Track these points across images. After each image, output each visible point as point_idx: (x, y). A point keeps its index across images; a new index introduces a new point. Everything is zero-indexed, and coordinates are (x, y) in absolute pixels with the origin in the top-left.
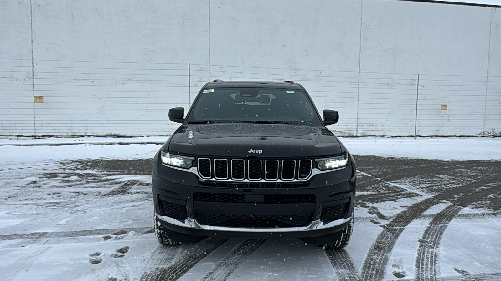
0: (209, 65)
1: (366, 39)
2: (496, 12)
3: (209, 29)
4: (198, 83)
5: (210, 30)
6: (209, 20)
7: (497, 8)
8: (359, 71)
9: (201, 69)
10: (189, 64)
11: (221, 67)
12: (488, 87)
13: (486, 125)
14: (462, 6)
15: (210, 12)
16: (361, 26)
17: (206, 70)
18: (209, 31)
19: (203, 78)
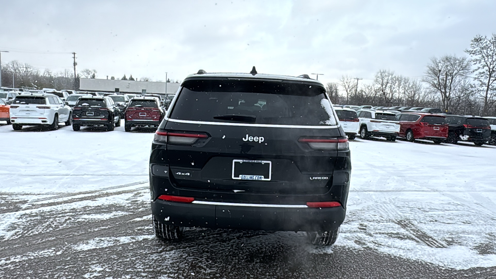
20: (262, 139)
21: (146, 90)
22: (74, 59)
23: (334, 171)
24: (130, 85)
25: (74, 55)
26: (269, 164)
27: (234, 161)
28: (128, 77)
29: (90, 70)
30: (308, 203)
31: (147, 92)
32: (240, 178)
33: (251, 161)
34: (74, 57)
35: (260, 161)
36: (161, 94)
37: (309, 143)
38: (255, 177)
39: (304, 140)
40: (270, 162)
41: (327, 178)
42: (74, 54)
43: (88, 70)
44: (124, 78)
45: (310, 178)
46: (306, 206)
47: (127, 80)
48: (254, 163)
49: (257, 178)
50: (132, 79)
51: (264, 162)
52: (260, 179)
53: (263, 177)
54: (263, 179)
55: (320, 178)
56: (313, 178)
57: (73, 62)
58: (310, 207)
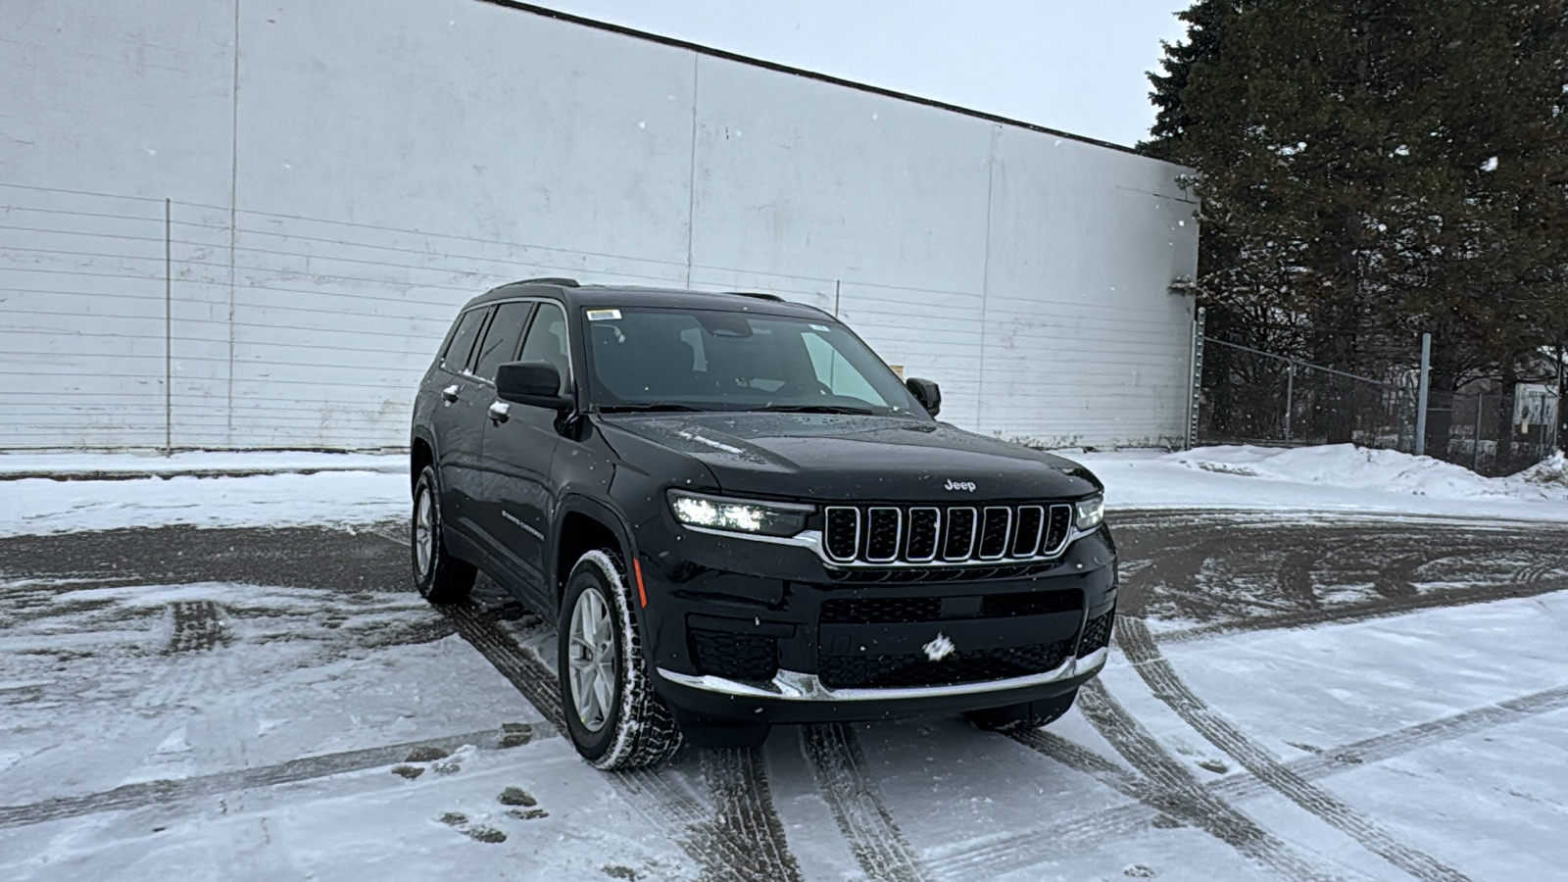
0: (233, 210)
1: (707, 170)
2: (1000, 134)
3: (236, 88)
4: (193, 267)
5: (239, 91)
6: (236, 60)
7: (1004, 125)
8: (687, 263)
9: (205, 221)
10: (168, 201)
11: (273, 218)
12: (986, 325)
13: (982, 421)
14: (931, 108)
15: (240, 33)
16: (694, 133)
17: (223, 226)
18: (235, 97)
19: (211, 252)
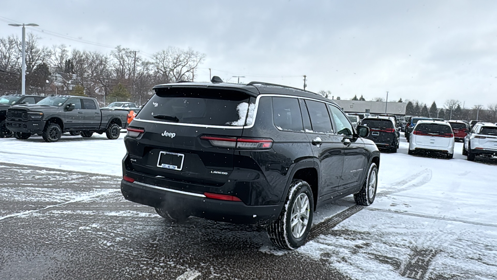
20: (174, 135)
21: (369, 110)
22: (305, 81)
23: (234, 168)
24: (353, 105)
25: (305, 78)
26: (182, 156)
27: (161, 152)
28: (358, 98)
29: (325, 91)
30: (205, 193)
31: (370, 112)
32: (161, 166)
33: (171, 153)
34: (305, 80)
35: (176, 154)
36: (396, 115)
37: (210, 140)
38: (171, 167)
39: (206, 137)
40: (183, 155)
41: (227, 173)
42: (305, 76)
43: (324, 91)
44: (355, 99)
45: (212, 172)
46: (203, 196)
47: (357, 100)
48: (173, 155)
49: (172, 167)
50: (362, 99)
51: (179, 154)
52: (174, 169)
53: (176, 167)
54: (176, 169)
55: (220, 173)
56: (214, 172)
57: (304, 84)
58: (207, 197)
